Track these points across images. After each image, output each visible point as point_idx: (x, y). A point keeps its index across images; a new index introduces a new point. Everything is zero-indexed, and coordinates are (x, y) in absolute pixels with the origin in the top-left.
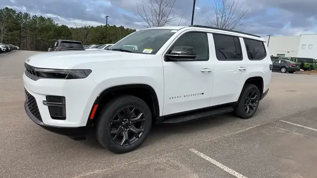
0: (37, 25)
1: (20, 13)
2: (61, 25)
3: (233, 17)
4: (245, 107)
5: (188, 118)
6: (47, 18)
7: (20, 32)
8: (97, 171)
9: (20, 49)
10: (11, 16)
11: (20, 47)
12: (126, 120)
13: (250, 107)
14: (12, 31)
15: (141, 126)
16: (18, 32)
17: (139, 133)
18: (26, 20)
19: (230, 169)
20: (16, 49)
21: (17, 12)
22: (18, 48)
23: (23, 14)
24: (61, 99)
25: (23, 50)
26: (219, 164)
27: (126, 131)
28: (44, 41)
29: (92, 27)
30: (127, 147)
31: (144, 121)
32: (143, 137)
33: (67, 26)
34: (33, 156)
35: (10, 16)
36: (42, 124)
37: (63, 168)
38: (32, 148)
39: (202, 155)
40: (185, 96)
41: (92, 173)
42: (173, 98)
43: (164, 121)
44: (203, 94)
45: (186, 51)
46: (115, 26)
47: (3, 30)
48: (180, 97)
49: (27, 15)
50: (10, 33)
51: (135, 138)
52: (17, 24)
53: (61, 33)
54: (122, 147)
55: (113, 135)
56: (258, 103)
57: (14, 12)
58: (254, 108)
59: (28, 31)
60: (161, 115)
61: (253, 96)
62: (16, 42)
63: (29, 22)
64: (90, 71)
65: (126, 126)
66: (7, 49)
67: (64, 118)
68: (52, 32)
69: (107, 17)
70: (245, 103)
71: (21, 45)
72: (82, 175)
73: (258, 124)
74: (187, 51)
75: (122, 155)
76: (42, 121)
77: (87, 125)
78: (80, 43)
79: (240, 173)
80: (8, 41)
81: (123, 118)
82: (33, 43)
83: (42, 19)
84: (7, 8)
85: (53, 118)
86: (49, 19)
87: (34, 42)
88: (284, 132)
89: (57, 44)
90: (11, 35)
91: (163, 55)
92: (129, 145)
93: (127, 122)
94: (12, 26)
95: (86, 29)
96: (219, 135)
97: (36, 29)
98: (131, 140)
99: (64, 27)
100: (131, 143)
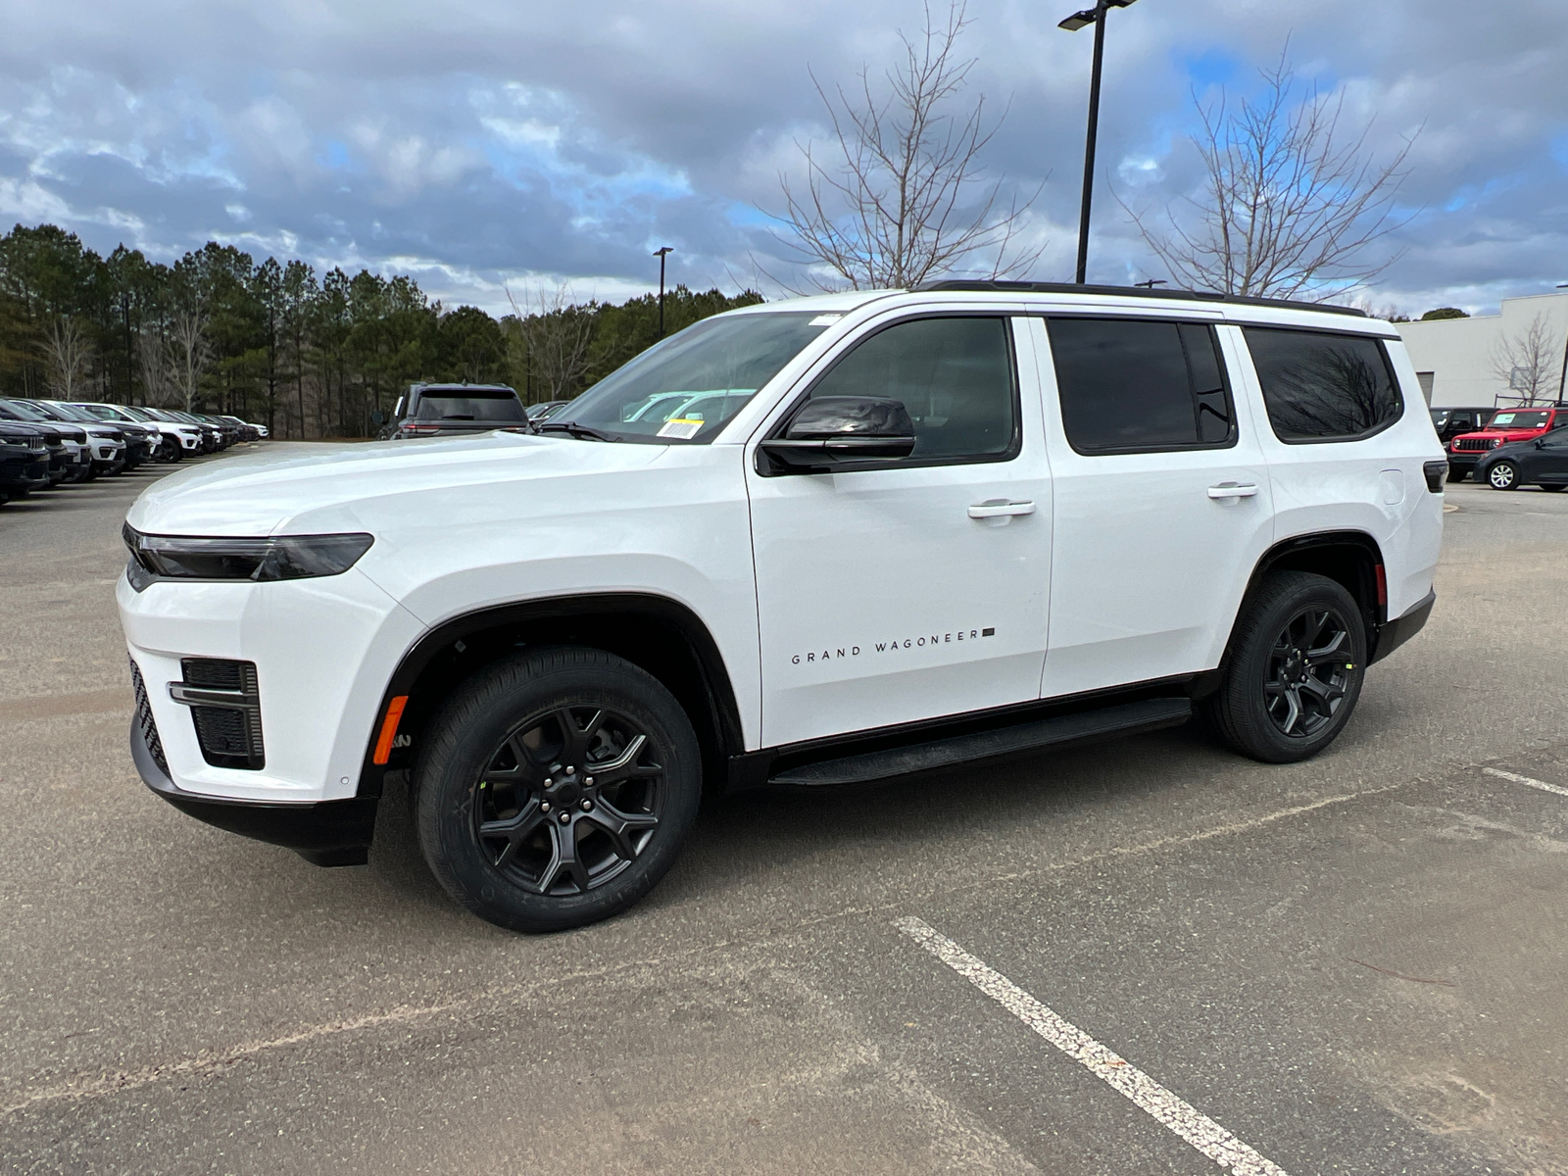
0: (348, 317)
1: (272, 262)
2: (455, 307)
3: (1316, 204)
4: (1272, 695)
5: (907, 758)
6: (388, 279)
7: (273, 356)
8: (401, 1013)
9: (271, 437)
10: (232, 282)
11: (271, 428)
12: (563, 772)
13: (1308, 699)
14: (236, 353)
15: (649, 801)
16: (263, 353)
17: (635, 834)
18: (297, 295)
19: (1070, 1028)
20: (253, 436)
21: (258, 261)
22: (261, 429)
23: (284, 266)
24: (238, 674)
25: (287, 438)
26: (1015, 999)
27: (566, 824)
28: (377, 388)
29: (607, 307)
30: (572, 899)
31: (660, 774)
32: (658, 852)
33: (482, 308)
34: (148, 936)
35: (226, 283)
36: (168, 788)
37: (255, 995)
38: (158, 898)
39: (948, 951)
40: (881, 648)
41: (375, 1020)
42: (811, 657)
43: (772, 775)
44: (988, 632)
45: (866, 417)
46: (715, 292)
47: (195, 349)
48: (856, 651)
49: (298, 270)
50: (226, 363)
51: (615, 857)
52: (259, 317)
53: (453, 346)
54: (544, 904)
55: (496, 842)
56: (1359, 676)
57: (243, 260)
58: (1334, 705)
59: (305, 346)
60: (751, 745)
61: (1324, 639)
62: (252, 403)
63: (308, 303)
64: (365, 541)
65: (568, 800)
66: (208, 438)
67: (256, 762)
68: (414, 345)
69: (663, 251)
70: (1274, 677)
71: (277, 416)
72: (328, 1029)
73: (1343, 792)
74: (875, 420)
75: (545, 942)
76: (169, 776)
77: (359, 791)
78: (509, 395)
79: (1113, 1048)
80: (218, 399)
81: (550, 763)
82: (328, 403)
83: (367, 283)
84: (212, 247)
85: (212, 759)
86: (400, 282)
87: (335, 399)
88: (1479, 836)
89: (405, 404)
90: (234, 372)
91: (752, 445)
92: (584, 891)
93: (565, 781)
94: (237, 327)
95: (570, 318)
96: (1087, 852)
97: (342, 332)
98: (592, 872)
99: (471, 318)
100: (592, 884)
